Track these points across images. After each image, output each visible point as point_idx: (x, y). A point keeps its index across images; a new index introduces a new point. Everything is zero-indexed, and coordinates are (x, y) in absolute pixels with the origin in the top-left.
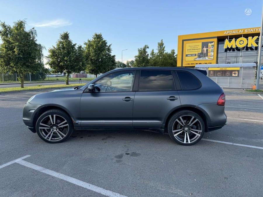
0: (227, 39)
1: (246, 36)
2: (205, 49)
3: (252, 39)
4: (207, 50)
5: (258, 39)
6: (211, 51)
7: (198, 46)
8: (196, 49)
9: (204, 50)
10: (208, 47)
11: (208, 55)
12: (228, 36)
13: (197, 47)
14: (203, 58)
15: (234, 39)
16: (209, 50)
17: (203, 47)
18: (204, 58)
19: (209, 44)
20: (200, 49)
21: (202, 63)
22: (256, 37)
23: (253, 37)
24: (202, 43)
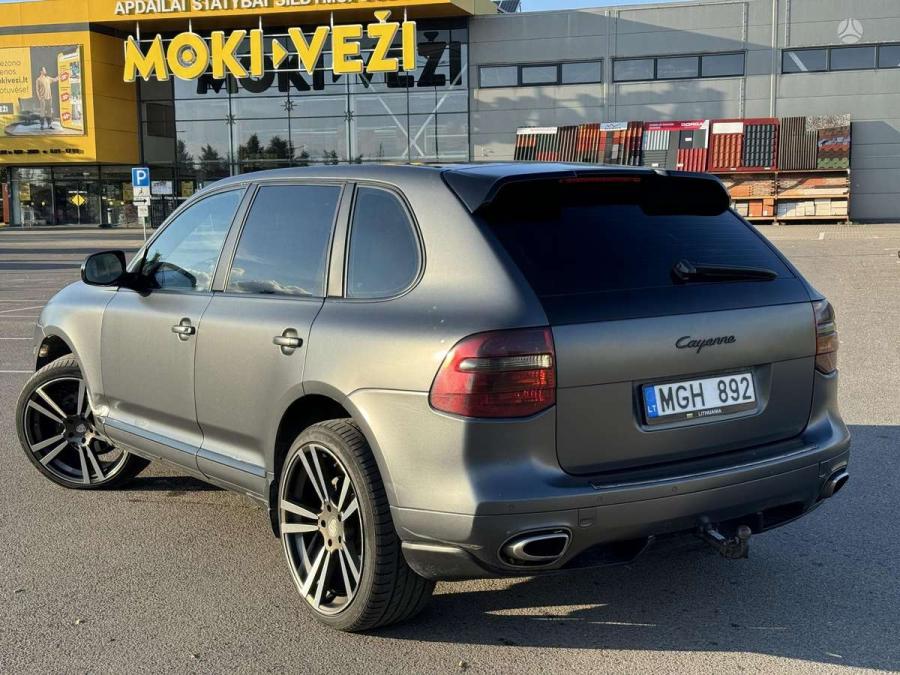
0: (131, 37)
1: (204, 27)
2: (47, 81)
3: (226, 40)
4: (55, 87)
5: (246, 41)
6: (69, 91)
7: (18, 63)
8: (10, 77)
9: (41, 86)
10: (55, 75)
11: (62, 112)
12: (134, 23)
13: (14, 72)
14: (42, 124)
15: (159, 36)
16: (61, 85)
17: (36, 74)
18: (46, 125)
19: (62, 59)
20: (25, 79)
21: (41, 150)
22: (238, 35)
23: (228, 33)
24: (33, 49)
